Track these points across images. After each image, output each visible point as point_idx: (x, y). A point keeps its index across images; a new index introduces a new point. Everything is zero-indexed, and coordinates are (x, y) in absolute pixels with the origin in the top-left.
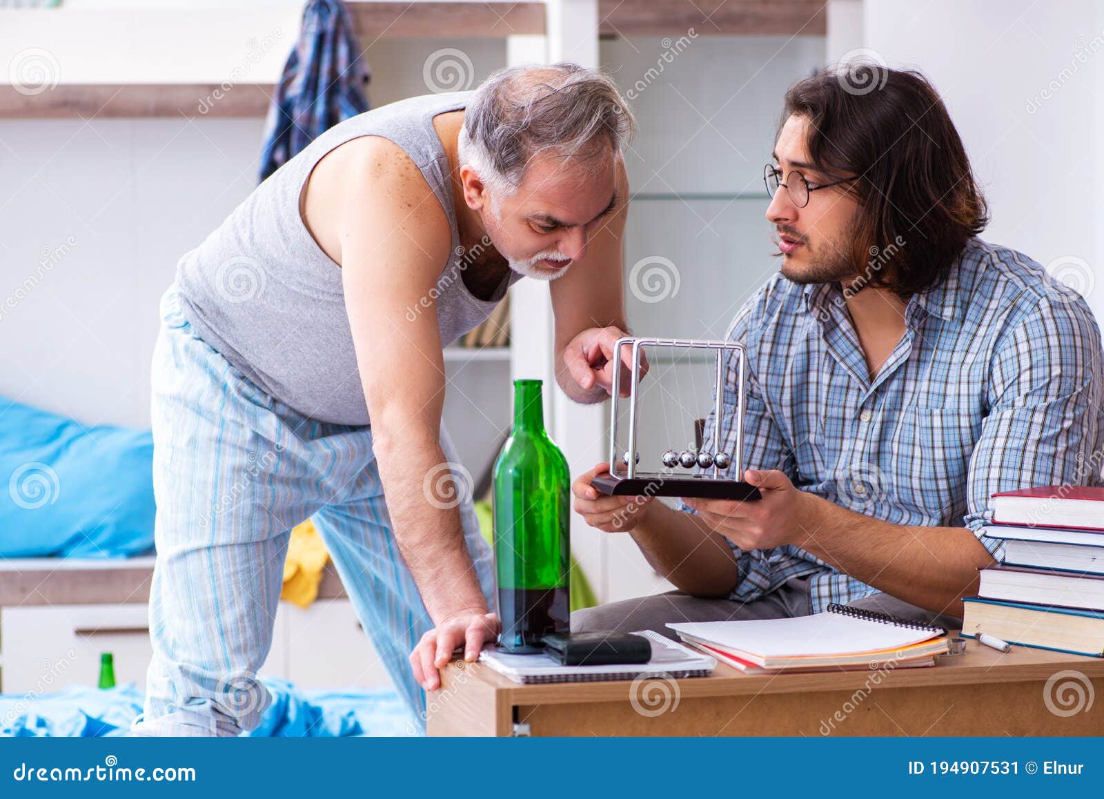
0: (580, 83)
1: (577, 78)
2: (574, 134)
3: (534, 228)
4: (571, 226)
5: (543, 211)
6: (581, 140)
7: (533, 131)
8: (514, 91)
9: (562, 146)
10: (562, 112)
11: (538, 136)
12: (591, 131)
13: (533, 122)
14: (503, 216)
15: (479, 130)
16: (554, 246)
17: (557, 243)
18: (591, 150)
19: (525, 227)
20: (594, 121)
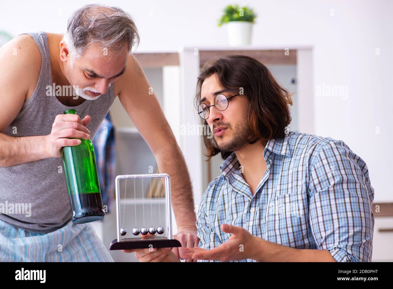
0: (118, 17)
1: (119, 14)
2: (110, 39)
3: (86, 75)
4: (102, 78)
5: (90, 68)
6: (113, 41)
7: (93, 32)
8: (90, 13)
9: (103, 42)
10: (107, 27)
11: (95, 35)
12: (118, 39)
13: (94, 28)
14: (74, 66)
15: (71, 27)
16: (93, 85)
17: (94, 84)
18: (116, 47)
19: (82, 74)
20: (121, 34)
